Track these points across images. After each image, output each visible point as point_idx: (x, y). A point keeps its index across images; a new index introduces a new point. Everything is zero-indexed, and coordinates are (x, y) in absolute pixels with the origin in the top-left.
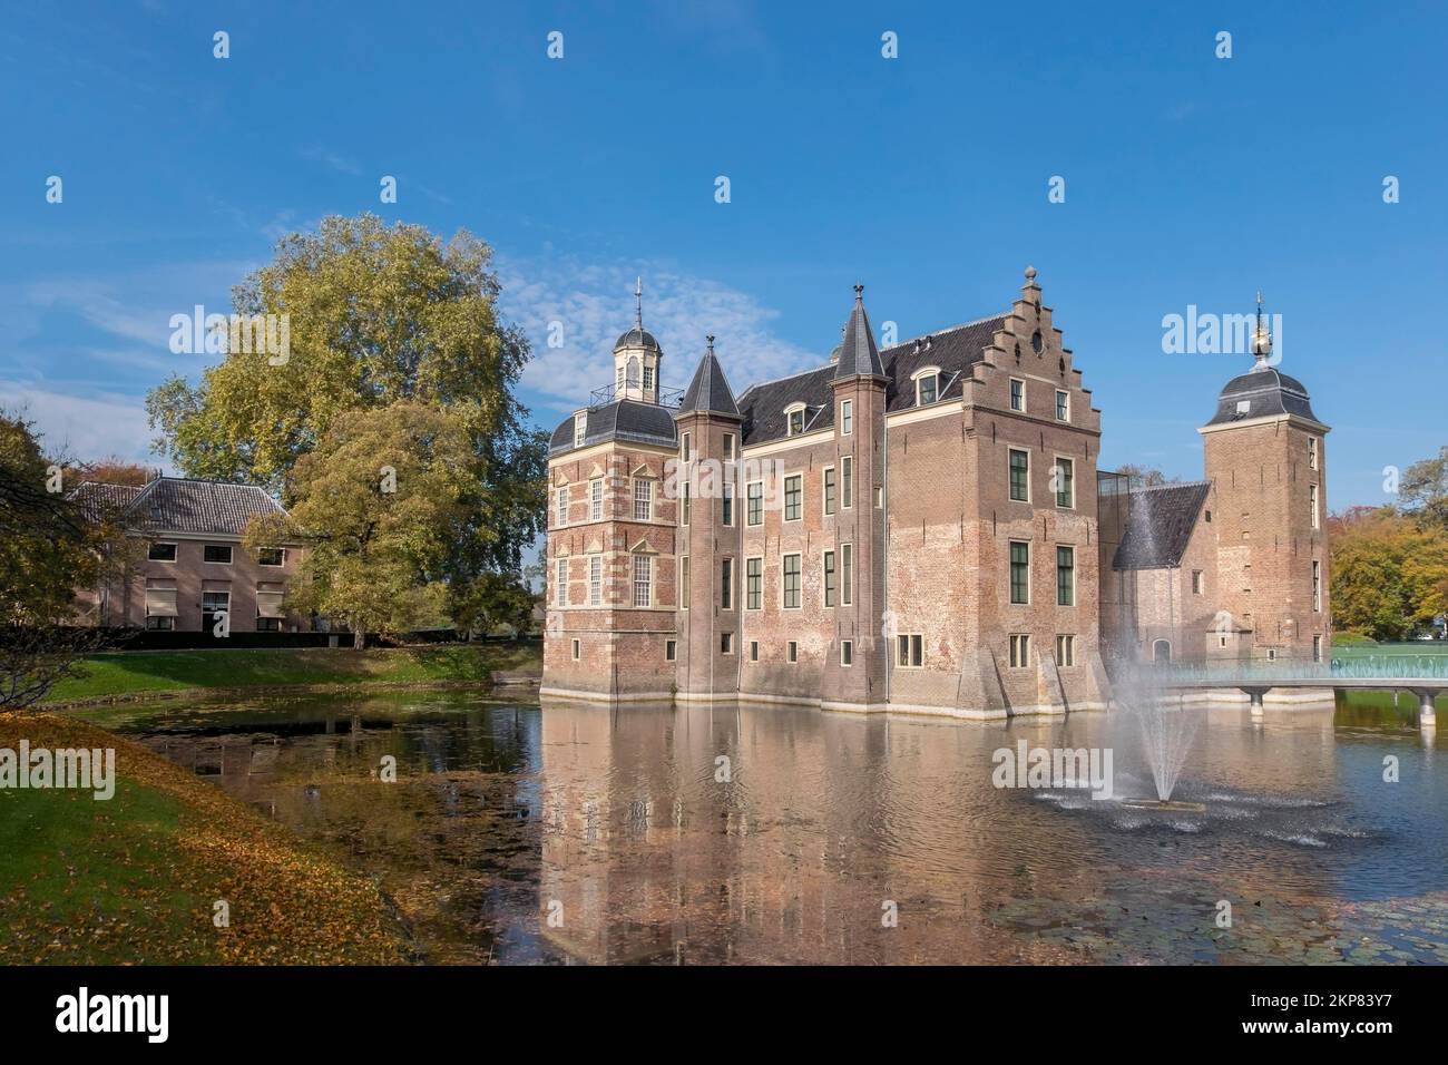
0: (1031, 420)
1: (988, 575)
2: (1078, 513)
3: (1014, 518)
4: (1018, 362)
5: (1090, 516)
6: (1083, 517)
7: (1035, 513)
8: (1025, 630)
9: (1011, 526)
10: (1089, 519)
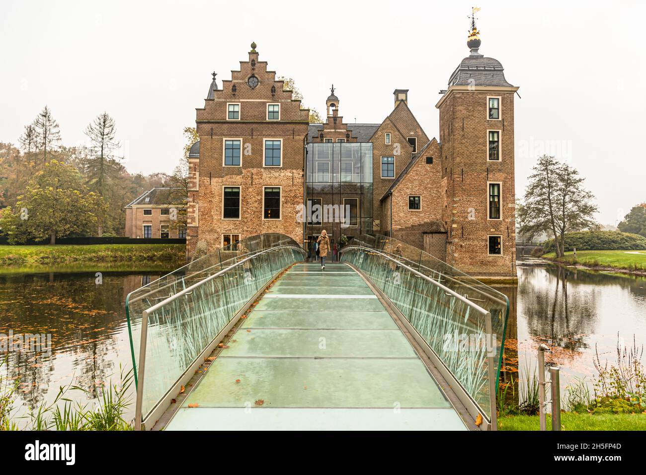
0: (243, 123)
1: (206, 205)
2: (283, 168)
3: (227, 175)
4: (234, 95)
5: (297, 169)
6: (289, 170)
7: (244, 171)
8: (236, 232)
9: (224, 179)
10: (294, 171)
